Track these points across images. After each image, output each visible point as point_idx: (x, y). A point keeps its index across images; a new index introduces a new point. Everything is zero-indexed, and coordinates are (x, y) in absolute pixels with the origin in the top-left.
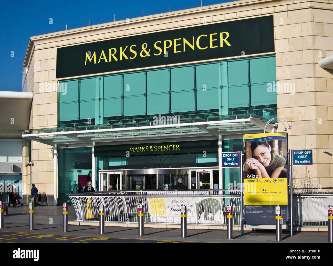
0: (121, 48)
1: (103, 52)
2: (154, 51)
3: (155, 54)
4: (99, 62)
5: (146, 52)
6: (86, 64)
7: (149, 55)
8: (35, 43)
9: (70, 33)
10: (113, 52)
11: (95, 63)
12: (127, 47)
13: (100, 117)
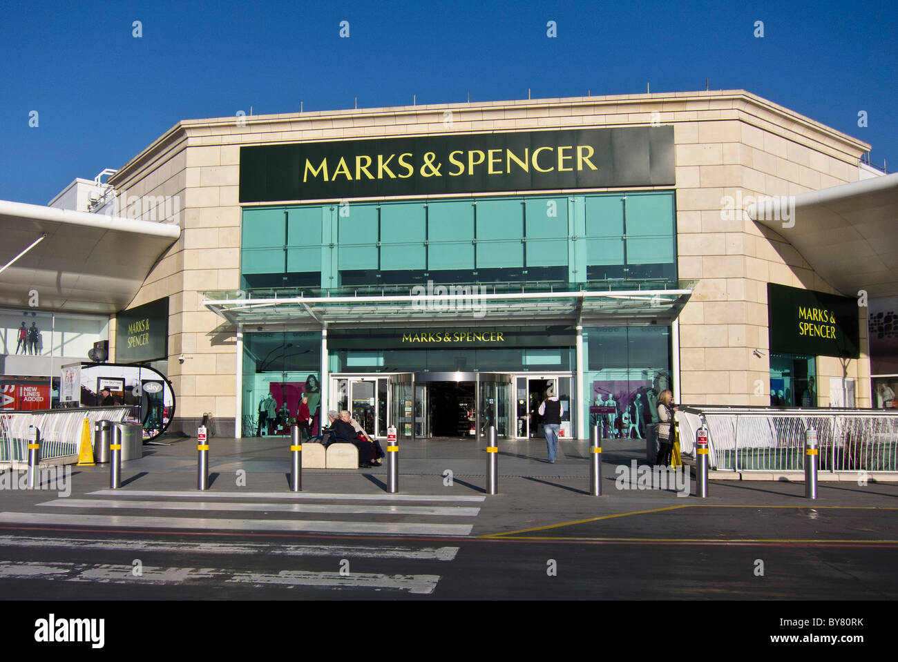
0: (380, 158)
1: (342, 162)
2: (447, 167)
3: (451, 174)
4: (333, 179)
5: (432, 167)
6: (305, 180)
7: (438, 174)
8: (188, 134)
9: (270, 121)
10: (363, 162)
11: (325, 180)
12: (393, 156)
13: (331, 278)
